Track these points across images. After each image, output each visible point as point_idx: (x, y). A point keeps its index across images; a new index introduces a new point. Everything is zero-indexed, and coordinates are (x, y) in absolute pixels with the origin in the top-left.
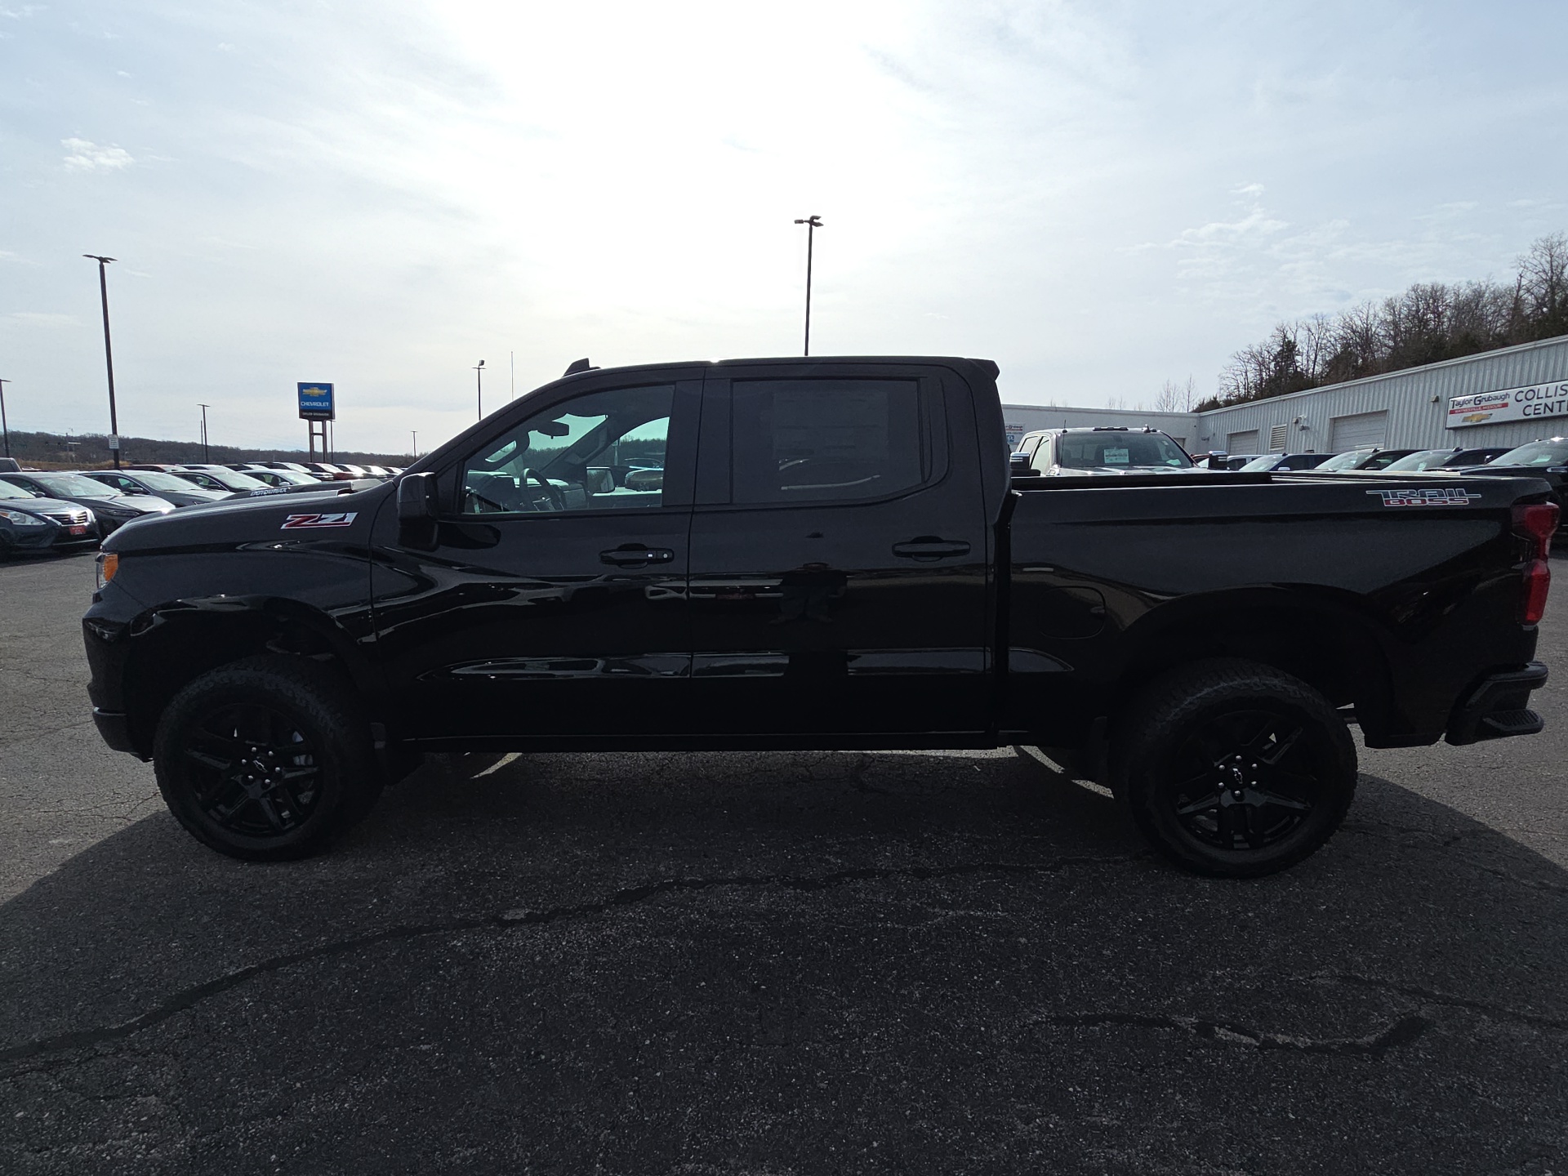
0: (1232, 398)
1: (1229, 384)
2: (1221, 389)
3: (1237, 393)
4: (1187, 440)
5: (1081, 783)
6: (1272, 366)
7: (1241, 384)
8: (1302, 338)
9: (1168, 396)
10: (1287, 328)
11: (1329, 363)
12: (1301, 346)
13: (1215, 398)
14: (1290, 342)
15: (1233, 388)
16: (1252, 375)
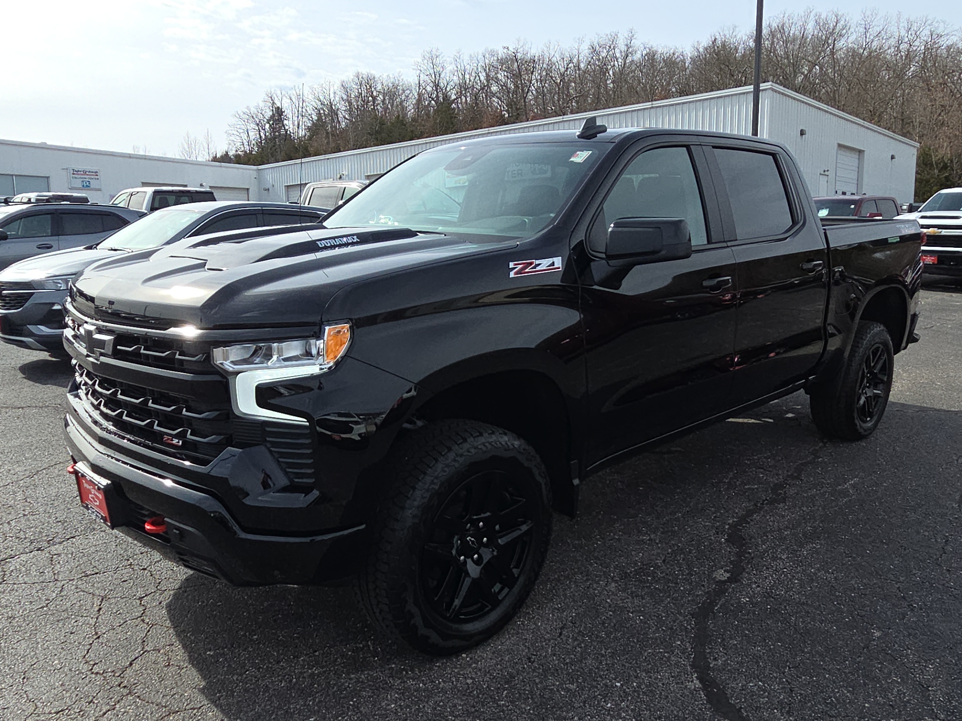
0: (240, 153)
1: (235, 140)
2: (230, 144)
3: (243, 149)
4: (250, 190)
5: (729, 420)
6: (267, 126)
7: (244, 141)
8: (287, 105)
9: (189, 146)
10: (275, 95)
11: (309, 129)
12: (288, 111)
13: (227, 153)
14: (278, 108)
15: (239, 144)
16: (253, 133)
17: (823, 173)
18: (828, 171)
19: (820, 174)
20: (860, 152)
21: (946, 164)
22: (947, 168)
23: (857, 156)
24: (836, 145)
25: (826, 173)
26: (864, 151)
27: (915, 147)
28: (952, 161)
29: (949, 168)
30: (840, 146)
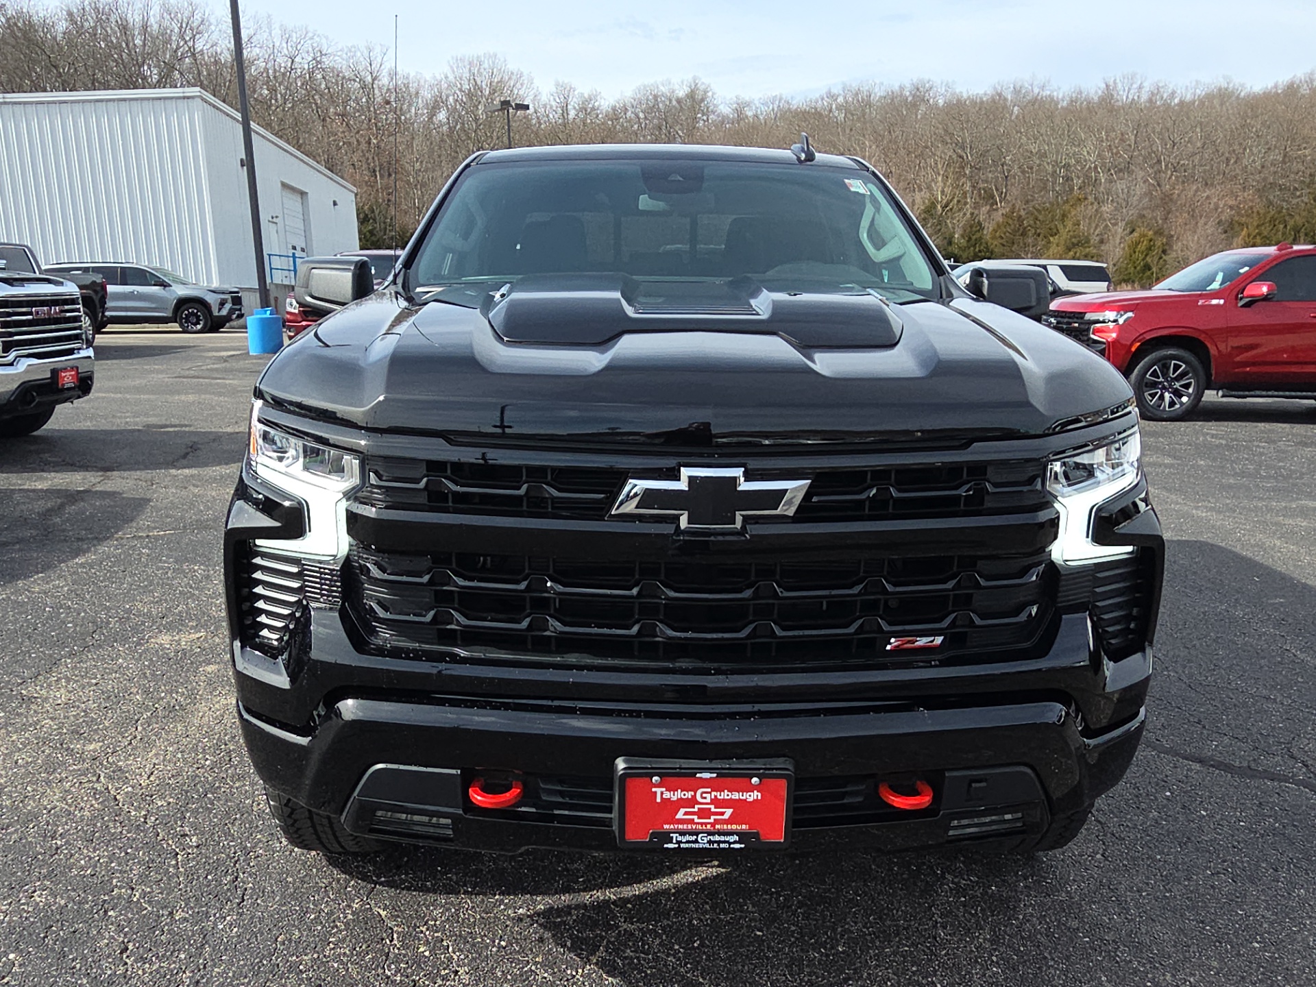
17: (271, 219)
18: (277, 217)
19: (269, 221)
20: (303, 194)
21: (367, 215)
22: (369, 221)
23: (299, 200)
24: (280, 185)
25: (275, 220)
26: (307, 193)
27: (352, 192)
28: (373, 211)
29: (371, 221)
30: (284, 185)
